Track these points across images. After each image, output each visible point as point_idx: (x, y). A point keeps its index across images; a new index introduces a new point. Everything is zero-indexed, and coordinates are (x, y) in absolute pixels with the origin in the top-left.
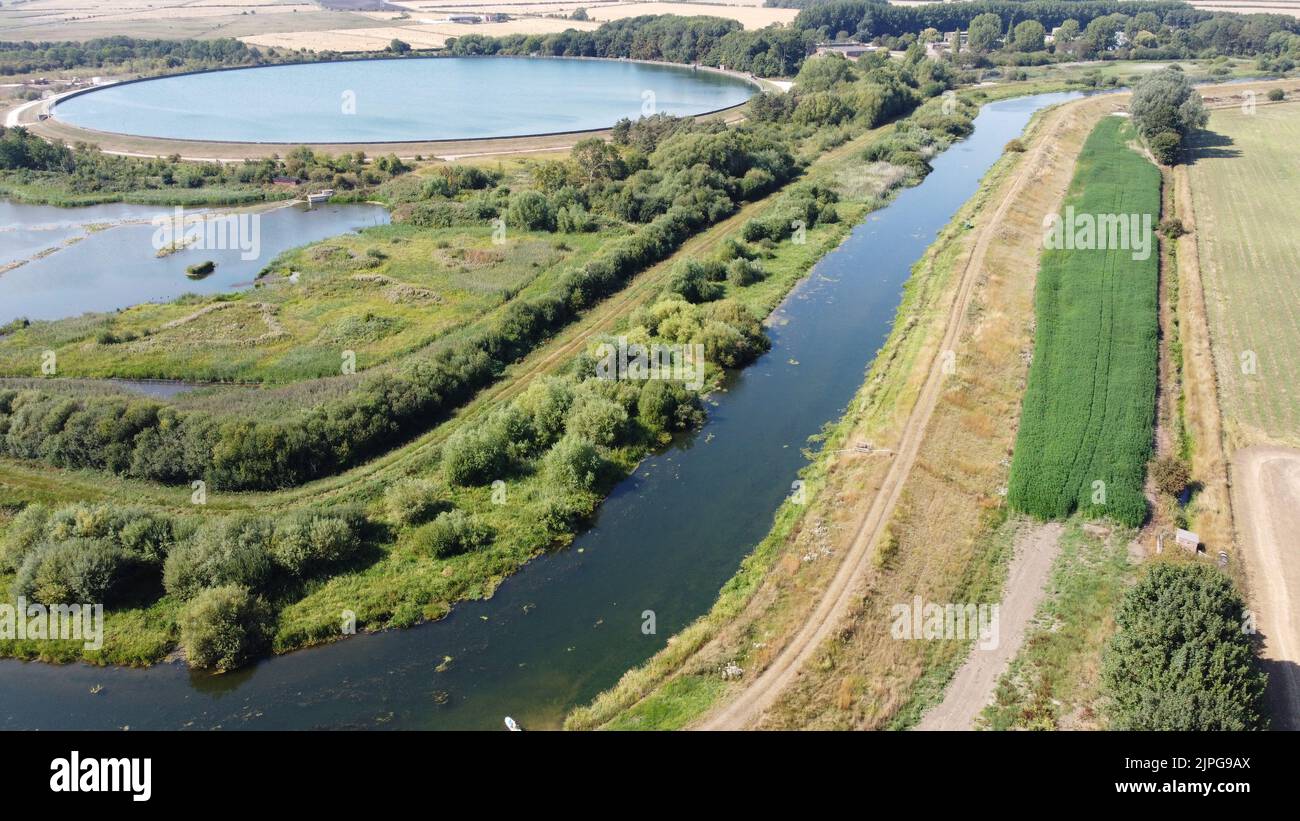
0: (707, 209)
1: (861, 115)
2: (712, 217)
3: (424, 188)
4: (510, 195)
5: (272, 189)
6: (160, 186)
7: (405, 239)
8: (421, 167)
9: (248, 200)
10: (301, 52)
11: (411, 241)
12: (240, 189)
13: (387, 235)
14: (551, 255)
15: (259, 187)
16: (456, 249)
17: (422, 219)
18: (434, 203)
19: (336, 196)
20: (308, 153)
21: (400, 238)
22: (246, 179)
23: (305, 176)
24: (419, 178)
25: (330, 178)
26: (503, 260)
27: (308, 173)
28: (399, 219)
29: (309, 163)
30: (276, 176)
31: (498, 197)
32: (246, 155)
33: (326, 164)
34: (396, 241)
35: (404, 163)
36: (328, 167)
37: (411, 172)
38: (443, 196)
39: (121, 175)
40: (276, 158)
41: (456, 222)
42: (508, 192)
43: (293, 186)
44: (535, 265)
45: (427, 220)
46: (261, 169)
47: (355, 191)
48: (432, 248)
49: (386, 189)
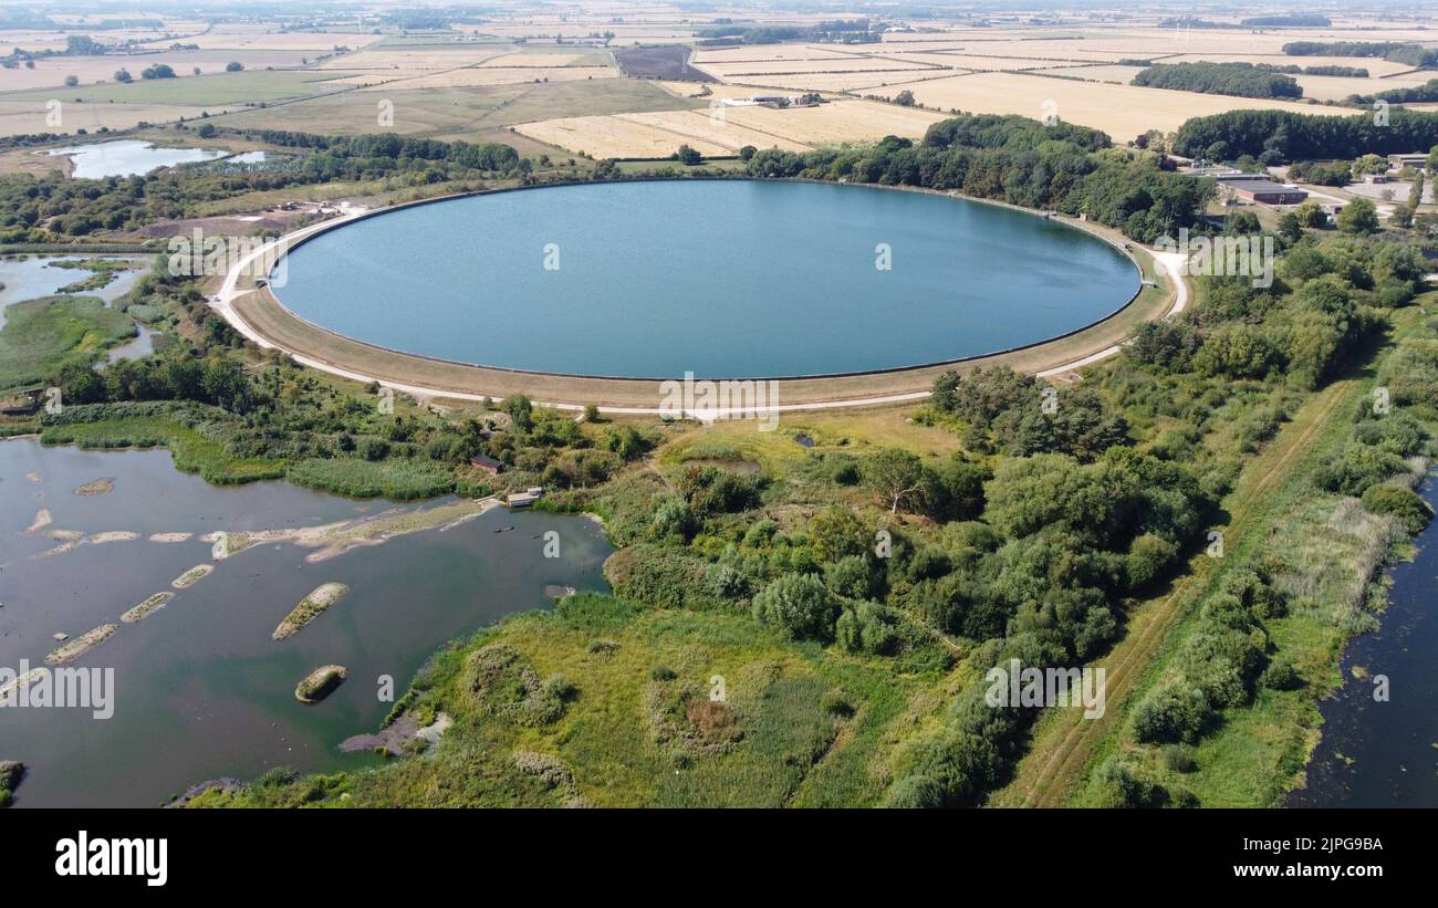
0: (1073, 633)
1: (1297, 367)
2: (1080, 650)
3: (658, 515)
4: (775, 538)
5: (467, 476)
6: (335, 452)
7: (612, 643)
8: (666, 442)
9: (433, 494)
10: (577, 160)
11: (619, 647)
12: (428, 471)
13: (588, 623)
14: (817, 726)
15: (451, 470)
16: (678, 687)
17: (642, 588)
18: (664, 556)
19: (544, 500)
20: (526, 405)
21: (604, 641)
22: (438, 454)
23: (510, 461)
24: (657, 478)
25: (541, 467)
26: (742, 737)
27: (515, 456)
28: (613, 578)
29: (521, 434)
30: (477, 453)
31: (757, 544)
32: (459, 385)
33: (542, 432)
34: (596, 650)
35: (645, 434)
36: (545, 441)
37: (651, 453)
38: (679, 537)
39: (296, 428)
40: (489, 406)
41: (690, 599)
42: (771, 532)
43: (493, 473)
44: (790, 762)
45: (651, 590)
46: (458, 442)
47: (570, 493)
48: (643, 673)
49: (609, 498)
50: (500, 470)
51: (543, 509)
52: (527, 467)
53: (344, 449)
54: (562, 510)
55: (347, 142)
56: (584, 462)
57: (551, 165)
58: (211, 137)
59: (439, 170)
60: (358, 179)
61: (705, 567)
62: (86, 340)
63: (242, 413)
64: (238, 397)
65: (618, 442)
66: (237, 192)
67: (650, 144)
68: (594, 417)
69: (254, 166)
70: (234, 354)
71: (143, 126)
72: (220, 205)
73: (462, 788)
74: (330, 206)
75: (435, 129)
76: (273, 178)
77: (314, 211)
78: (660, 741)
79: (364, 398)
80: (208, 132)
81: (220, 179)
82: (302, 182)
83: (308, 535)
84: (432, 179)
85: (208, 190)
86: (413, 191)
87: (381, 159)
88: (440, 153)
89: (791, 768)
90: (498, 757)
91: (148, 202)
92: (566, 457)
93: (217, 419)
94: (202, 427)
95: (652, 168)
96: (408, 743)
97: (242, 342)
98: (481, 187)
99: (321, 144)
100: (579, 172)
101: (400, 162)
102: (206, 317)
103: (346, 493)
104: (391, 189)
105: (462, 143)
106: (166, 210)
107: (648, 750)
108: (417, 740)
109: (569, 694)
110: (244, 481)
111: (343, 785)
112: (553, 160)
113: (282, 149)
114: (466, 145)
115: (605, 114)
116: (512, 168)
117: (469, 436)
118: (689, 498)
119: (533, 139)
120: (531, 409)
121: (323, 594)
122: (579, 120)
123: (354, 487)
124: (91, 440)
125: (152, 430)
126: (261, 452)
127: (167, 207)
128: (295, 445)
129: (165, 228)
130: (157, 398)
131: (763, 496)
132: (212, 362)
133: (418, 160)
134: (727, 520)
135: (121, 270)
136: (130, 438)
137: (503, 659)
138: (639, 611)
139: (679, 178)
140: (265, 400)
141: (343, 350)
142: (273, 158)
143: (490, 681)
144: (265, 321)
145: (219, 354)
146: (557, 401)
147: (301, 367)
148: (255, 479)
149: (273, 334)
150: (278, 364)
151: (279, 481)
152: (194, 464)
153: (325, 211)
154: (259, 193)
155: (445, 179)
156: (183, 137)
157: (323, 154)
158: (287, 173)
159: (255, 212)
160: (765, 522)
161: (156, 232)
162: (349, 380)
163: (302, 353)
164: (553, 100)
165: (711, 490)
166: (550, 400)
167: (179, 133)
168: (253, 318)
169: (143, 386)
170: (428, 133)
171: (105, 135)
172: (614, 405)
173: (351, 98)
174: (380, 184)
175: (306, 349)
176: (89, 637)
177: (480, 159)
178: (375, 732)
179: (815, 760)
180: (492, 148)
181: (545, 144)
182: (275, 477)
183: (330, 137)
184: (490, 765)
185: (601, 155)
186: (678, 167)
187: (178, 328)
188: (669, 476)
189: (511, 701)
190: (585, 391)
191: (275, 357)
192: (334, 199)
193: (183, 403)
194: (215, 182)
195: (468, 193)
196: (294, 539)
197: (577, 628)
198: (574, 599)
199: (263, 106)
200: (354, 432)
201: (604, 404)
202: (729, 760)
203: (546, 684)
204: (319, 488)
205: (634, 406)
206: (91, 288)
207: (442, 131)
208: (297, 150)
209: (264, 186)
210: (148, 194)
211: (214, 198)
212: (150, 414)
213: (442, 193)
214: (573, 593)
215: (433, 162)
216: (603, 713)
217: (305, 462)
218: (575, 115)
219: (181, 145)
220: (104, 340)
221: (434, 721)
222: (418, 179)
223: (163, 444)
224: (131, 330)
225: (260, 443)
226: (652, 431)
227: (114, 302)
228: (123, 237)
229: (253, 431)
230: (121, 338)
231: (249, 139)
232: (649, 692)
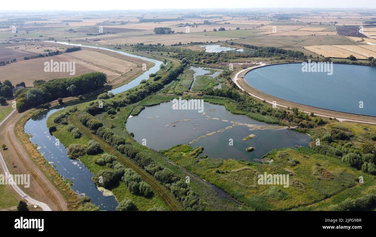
3: (323, 136)
4: (351, 147)
5: (282, 121)
6: (256, 112)
7: (308, 157)
8: (329, 123)
9: (274, 123)
10: (320, 57)
11: (309, 158)
12: (274, 119)
13: (304, 152)
14: (351, 182)
15: (279, 120)
16: (321, 167)
17: (317, 149)
18: (323, 144)
19: (298, 129)
20: (297, 109)
21: (306, 156)
22: (277, 116)
23: (292, 120)
24: (325, 130)
25: (298, 122)
26: (333, 179)
27: (293, 119)
28: (311, 146)
29: (295, 115)
30: (284, 117)
31: (347, 147)
32: (282, 104)
33: (300, 116)
34: (305, 157)
35: (324, 120)
36: (300, 118)
37: (325, 125)
38: (328, 142)
39: (248, 106)
40: (289, 109)
41: (328, 154)
42: (351, 145)
43: (288, 122)
44: (343, 186)
45: (319, 150)
46: (281, 114)
47: (304, 129)
48: (314, 163)
49: (313, 131)
50: (289, 121)
51: (297, 131)
52: (295, 122)
53: (257, 112)
54: (302, 132)
55: (262, 48)
56: (308, 123)
57: (312, 58)
58: (232, 45)
59: (284, 57)
60: (264, 57)
61: (332, 148)
62: (210, 84)
63: (238, 102)
64: (238, 98)
65: (317, 121)
66: (238, 58)
67: (341, 54)
68: (312, 115)
69: (242, 52)
70: (237, 91)
71: (219, 41)
72: (235, 60)
73: (275, 171)
74: (257, 63)
75: (283, 46)
76: (246, 55)
77: (254, 63)
78: (315, 175)
79: (262, 103)
80: (232, 44)
81: (235, 55)
82: (252, 57)
83: (249, 125)
84: (282, 58)
85: (232, 57)
86: (277, 61)
87: (270, 53)
88: (284, 52)
89: (343, 187)
90: (282, 168)
91: (221, 59)
92: (305, 122)
93: (234, 102)
94: (231, 103)
95: (340, 60)
96: (265, 162)
97: (238, 89)
98: (293, 61)
99: (256, 48)
100: (319, 60)
101: (275, 54)
102: (232, 83)
103: (257, 120)
104: (271, 60)
105: (290, 50)
106: (224, 60)
107: (312, 175)
108: (267, 162)
109: (297, 163)
110: (238, 114)
111: (253, 165)
112: (313, 56)
113: (247, 49)
114: (291, 51)
115: (330, 45)
116: (302, 58)
117: (284, 114)
118: (332, 135)
119: (308, 51)
120: (298, 111)
121: (251, 136)
122: (323, 46)
123: (259, 119)
124: (212, 102)
125: (222, 102)
126: (241, 109)
127: (225, 60)
128: (248, 109)
129: (224, 64)
130: (223, 96)
131: (351, 139)
132: (233, 91)
133: (278, 54)
134: (340, 141)
135: (215, 72)
136: (218, 103)
137: (285, 154)
138: (315, 153)
139: (348, 64)
140: (242, 100)
141: (259, 93)
142: (245, 51)
143: (282, 156)
144: (243, 85)
145: (234, 90)
146: (304, 111)
147: (250, 95)
148: (240, 114)
149: (244, 88)
150: (245, 94)
151: (244, 115)
152: (229, 109)
153: (256, 64)
154: (242, 58)
155: (285, 59)
156: (227, 45)
157: (257, 50)
158: (249, 54)
159: (242, 62)
160: (350, 143)
161: (222, 65)
162: (259, 99)
163: (250, 92)
164: (316, 40)
165: (337, 135)
166: (303, 110)
167: (226, 44)
168: (241, 84)
169: (220, 94)
170: (281, 47)
171: (212, 43)
172: (318, 114)
173: (264, 37)
174: (269, 58)
175: (251, 92)
176: (213, 133)
177: (294, 55)
178: (259, 159)
179: (349, 187)
180: (298, 52)
181: (312, 52)
182: (243, 114)
183: (259, 47)
184: (280, 169)
185: (326, 56)
186: (348, 61)
187: (226, 84)
188: (328, 130)
189: (286, 161)
190: (311, 110)
191: (245, 92)
192: (258, 61)
193: (228, 98)
194: (234, 55)
195: (290, 63)
196: (247, 126)
197: (301, 153)
198: (301, 148)
199: (244, 38)
200: (260, 109)
201: (315, 113)
202: (329, 182)
203: (293, 160)
204: (252, 118)
205: (323, 115)
206: (210, 74)
207: (285, 47)
208: (251, 49)
209: (244, 57)
210: (221, 57)
211: (233, 59)
212: (221, 99)
213: (283, 62)
214: (301, 147)
215: (282, 54)
216: (304, 168)
217: (249, 113)
218: (321, 45)
219: (226, 46)
220: (213, 85)
221: (270, 160)
222: (278, 58)
223: (224, 105)
224: (218, 83)
225: (242, 108)
226: (325, 121)
227: (215, 78)
228: (216, 65)
229: (240, 105)
230: (216, 85)
231: (241, 46)
232: (314, 167)
